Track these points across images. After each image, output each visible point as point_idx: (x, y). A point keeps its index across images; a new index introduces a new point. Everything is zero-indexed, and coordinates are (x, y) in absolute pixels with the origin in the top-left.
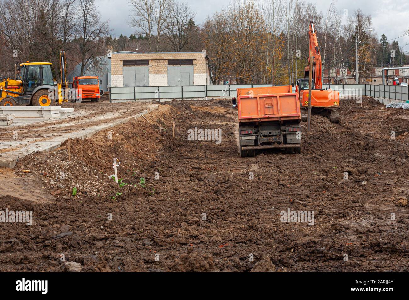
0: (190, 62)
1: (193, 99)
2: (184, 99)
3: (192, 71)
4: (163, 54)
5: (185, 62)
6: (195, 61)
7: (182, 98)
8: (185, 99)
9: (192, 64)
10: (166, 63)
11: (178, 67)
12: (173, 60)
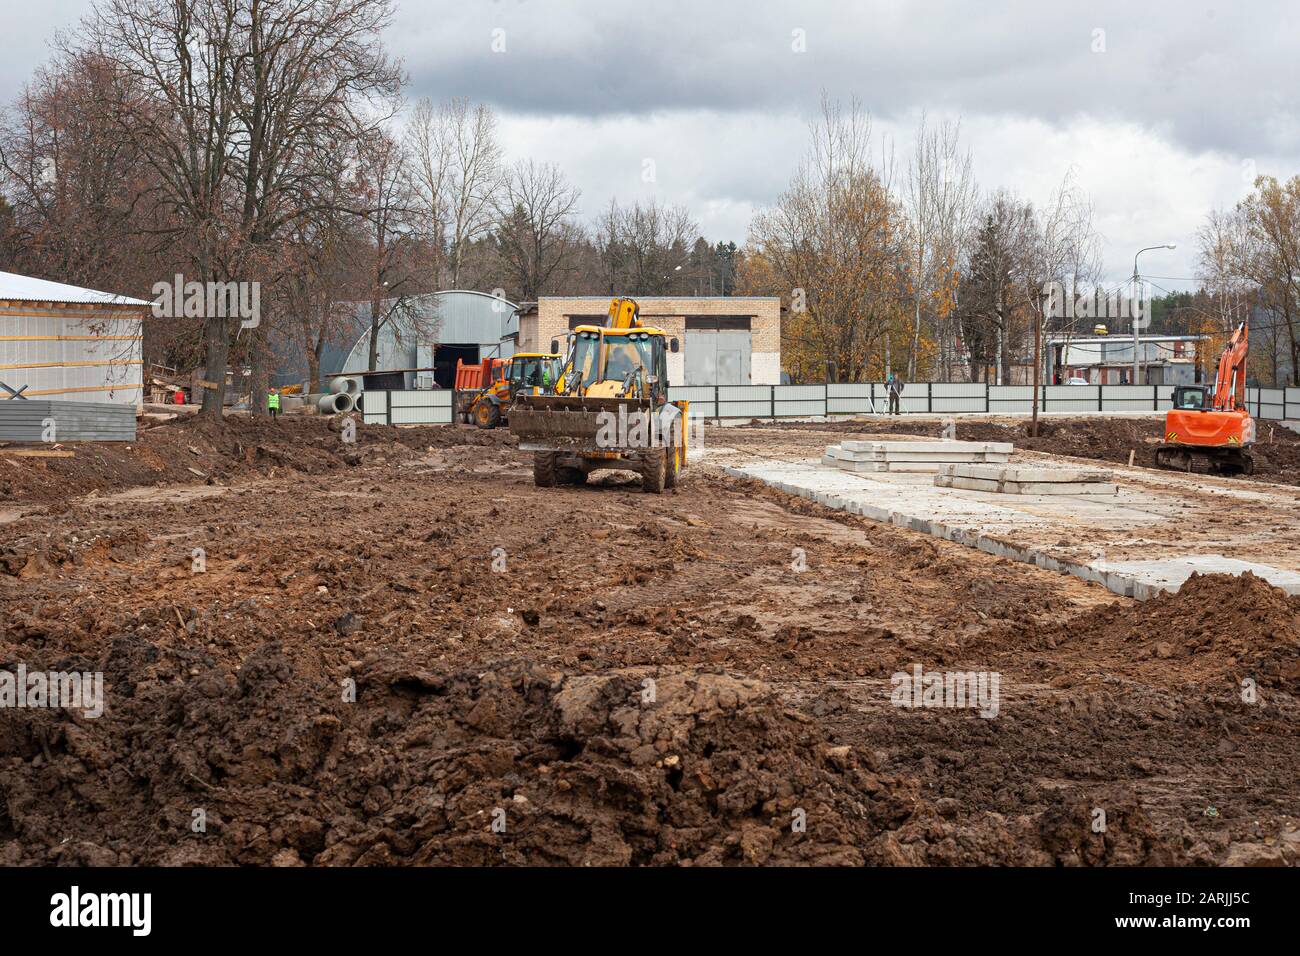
0: (742, 322)
1: (800, 420)
2: (778, 420)
3: (748, 346)
4: (673, 302)
5: (729, 323)
6: (756, 319)
7: (773, 416)
8: (781, 420)
9: (748, 327)
10: (682, 323)
11: (711, 337)
12: (698, 317)
